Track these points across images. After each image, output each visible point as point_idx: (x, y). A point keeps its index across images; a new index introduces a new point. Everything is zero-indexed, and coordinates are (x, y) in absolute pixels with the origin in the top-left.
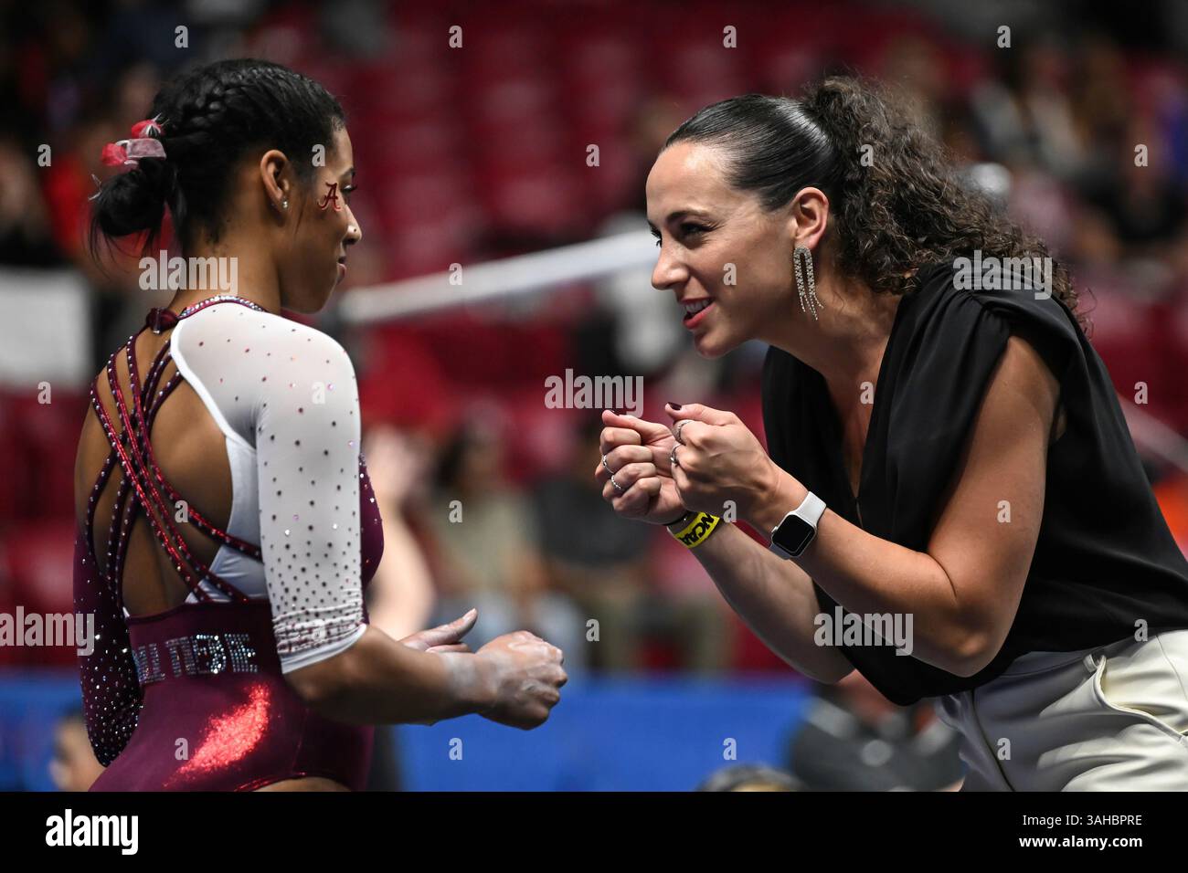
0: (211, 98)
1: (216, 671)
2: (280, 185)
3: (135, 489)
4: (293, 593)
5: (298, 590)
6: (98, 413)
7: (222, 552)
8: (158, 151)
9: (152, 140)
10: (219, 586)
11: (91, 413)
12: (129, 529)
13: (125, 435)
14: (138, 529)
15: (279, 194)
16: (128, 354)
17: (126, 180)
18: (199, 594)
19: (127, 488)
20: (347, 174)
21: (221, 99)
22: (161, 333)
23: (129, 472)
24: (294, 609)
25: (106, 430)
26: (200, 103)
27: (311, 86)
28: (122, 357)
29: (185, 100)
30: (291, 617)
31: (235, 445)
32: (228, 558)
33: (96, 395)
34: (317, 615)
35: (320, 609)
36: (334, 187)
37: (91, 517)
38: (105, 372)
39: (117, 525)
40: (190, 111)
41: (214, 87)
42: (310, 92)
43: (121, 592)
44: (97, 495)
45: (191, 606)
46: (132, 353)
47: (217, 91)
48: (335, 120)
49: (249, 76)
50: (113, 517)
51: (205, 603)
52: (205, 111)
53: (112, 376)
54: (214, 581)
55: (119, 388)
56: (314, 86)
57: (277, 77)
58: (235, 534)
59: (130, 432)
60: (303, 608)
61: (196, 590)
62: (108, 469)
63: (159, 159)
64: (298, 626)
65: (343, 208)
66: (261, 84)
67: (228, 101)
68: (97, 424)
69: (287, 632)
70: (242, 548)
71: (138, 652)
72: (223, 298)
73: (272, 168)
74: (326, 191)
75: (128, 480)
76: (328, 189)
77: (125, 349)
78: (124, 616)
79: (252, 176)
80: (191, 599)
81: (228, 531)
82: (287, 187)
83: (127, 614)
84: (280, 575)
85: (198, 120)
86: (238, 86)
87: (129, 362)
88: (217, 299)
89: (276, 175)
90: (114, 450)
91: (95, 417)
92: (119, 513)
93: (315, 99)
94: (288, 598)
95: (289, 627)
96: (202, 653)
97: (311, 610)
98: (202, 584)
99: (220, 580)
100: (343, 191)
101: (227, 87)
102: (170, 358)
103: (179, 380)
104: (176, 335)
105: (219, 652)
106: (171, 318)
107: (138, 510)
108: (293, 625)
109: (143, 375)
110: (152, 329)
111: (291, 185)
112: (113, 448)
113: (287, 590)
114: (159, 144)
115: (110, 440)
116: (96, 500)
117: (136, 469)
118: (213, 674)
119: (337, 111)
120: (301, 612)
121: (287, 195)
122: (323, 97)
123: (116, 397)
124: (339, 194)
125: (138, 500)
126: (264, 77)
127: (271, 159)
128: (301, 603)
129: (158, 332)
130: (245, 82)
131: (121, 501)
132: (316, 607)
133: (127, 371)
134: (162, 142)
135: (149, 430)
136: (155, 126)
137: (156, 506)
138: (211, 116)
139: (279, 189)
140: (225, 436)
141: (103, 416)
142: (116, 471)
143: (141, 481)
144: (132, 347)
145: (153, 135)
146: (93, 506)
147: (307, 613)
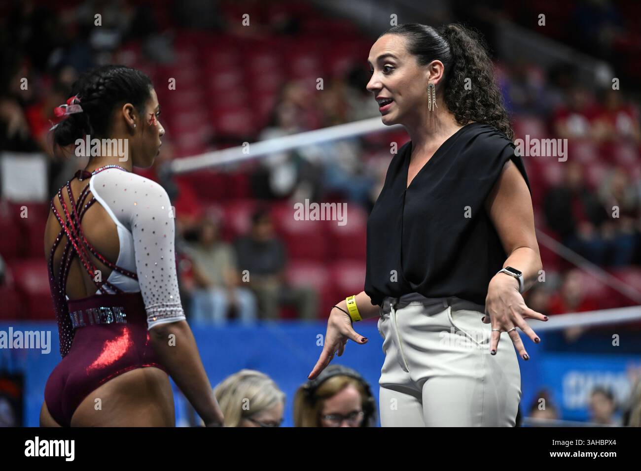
0: (99, 84)
1: (109, 322)
2: (132, 118)
3: (73, 246)
4: (157, 296)
5: (159, 296)
6: (55, 214)
7: (113, 273)
8: (80, 110)
9: (76, 105)
10: (111, 287)
11: (51, 214)
12: (70, 263)
13: (68, 223)
14: (74, 263)
15: (131, 121)
16: (68, 189)
17: (67, 122)
18: (102, 290)
19: (70, 245)
20: (157, 108)
21: (103, 84)
22: (83, 180)
23: (70, 239)
24: (157, 303)
25: (59, 221)
26: (94, 87)
27: (139, 74)
28: (65, 190)
29: (88, 86)
30: (156, 306)
31: (121, 230)
32: (116, 276)
33: (54, 206)
34: (167, 306)
35: (168, 304)
36: (152, 115)
37: (52, 257)
38: (57, 197)
39: (65, 261)
40: (91, 91)
41: (99, 80)
42: (138, 75)
43: (65, 289)
44: (55, 248)
45: (98, 296)
46: (70, 188)
47: (101, 81)
48: (149, 86)
49: (113, 73)
50: (63, 258)
51: (105, 294)
52: (97, 90)
53: (61, 198)
54: (109, 285)
55: (64, 203)
56: (139, 73)
57: (124, 72)
58: (119, 266)
59: (71, 221)
60: (161, 303)
61: (101, 289)
62: (60, 237)
63: (81, 113)
64: (159, 310)
65: (157, 123)
66: (119, 76)
67: (106, 85)
68: (54, 219)
69: (154, 312)
70: (122, 272)
71: (73, 314)
72: (111, 166)
73: (128, 111)
74: (150, 117)
75: (70, 242)
76: (151, 116)
77: (66, 187)
78: (66, 299)
79: (119, 115)
80: (99, 292)
81: (117, 264)
82: (135, 118)
83: (67, 298)
84: (150, 289)
85: (95, 94)
86: (109, 78)
87: (69, 192)
88: (108, 166)
89: (130, 114)
90: (64, 229)
91: (54, 215)
92: (65, 256)
93: (141, 79)
94: (155, 299)
95: (155, 310)
96: (103, 315)
97: (165, 304)
98: (104, 287)
99: (112, 285)
100: (156, 115)
101: (105, 79)
102: (89, 192)
103: (94, 201)
104: (92, 181)
105: (110, 315)
106: (88, 174)
107: (74, 254)
108: (157, 309)
109: (76, 198)
110: (78, 179)
111: (136, 117)
112: (62, 228)
113: (154, 296)
114: (80, 106)
115: (61, 225)
116: (55, 250)
117: (74, 237)
118: (108, 324)
119: (150, 82)
120: (160, 304)
121: (135, 122)
122: (143, 77)
123: (63, 207)
124: (155, 118)
125: (74, 250)
126: (119, 73)
127: (127, 107)
128: (160, 300)
129: (81, 180)
130: (112, 76)
131: (67, 251)
132: (166, 302)
133: (68, 196)
134: (81, 105)
135: (80, 222)
136: (77, 99)
137: (84, 253)
138: (100, 92)
139: (132, 120)
140: (116, 225)
141: (57, 215)
142: (64, 239)
143: (76, 242)
144: (70, 185)
145: (75, 103)
146: (53, 253)
147: (163, 305)
